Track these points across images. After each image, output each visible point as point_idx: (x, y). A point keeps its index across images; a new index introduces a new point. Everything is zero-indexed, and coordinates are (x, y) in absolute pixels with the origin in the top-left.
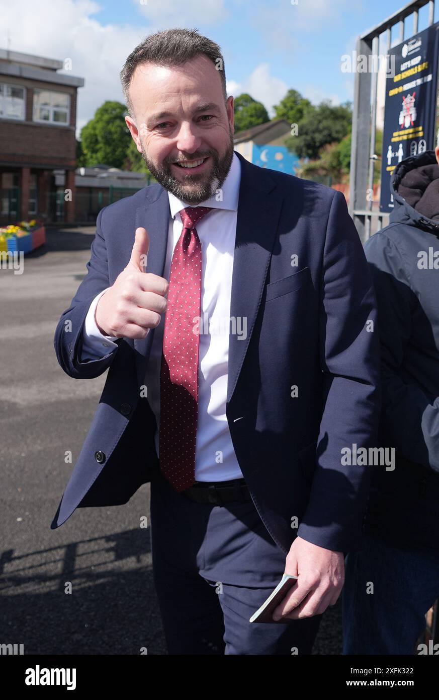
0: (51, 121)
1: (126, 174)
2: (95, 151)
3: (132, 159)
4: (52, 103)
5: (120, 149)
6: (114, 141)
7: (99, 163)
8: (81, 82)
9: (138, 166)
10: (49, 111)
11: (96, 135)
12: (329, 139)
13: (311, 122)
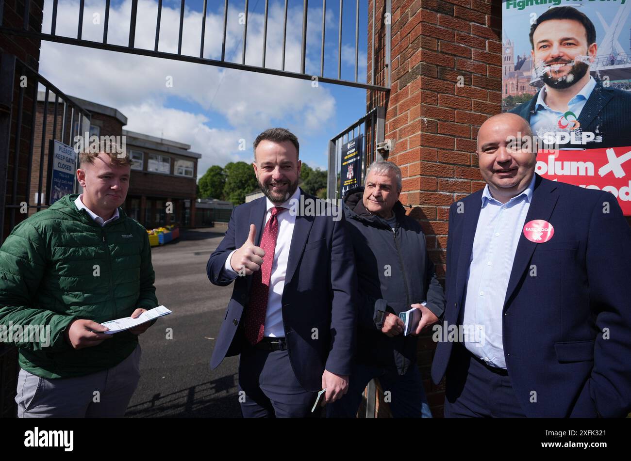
0: (184, 175)
1: (222, 202)
2: (206, 191)
3: (225, 195)
4: (184, 166)
5: (219, 190)
6: (216, 185)
7: (208, 196)
8: (200, 156)
9: (228, 198)
10: (182, 170)
11: (206, 183)
12: (321, 187)
13: (313, 179)
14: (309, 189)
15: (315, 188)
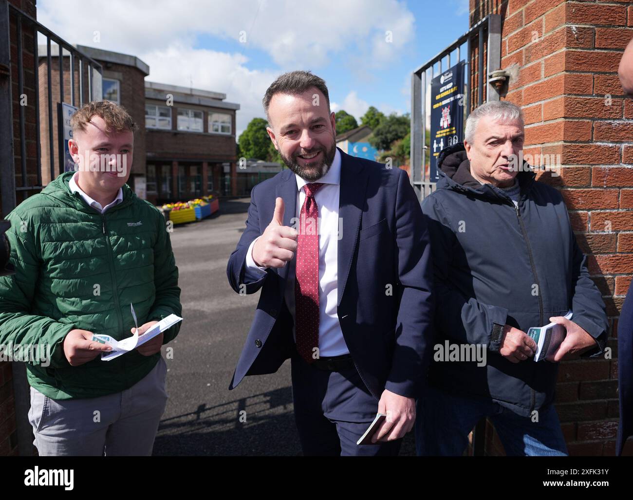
0: (220, 132)
1: (268, 164)
2: (248, 150)
3: (272, 154)
4: (220, 120)
5: (264, 148)
6: (260, 143)
7: (251, 157)
8: (238, 107)
9: (276, 158)
10: (218, 126)
11: (248, 140)
12: (396, 137)
13: (384, 127)
14: (379, 141)
15: (387, 139)
